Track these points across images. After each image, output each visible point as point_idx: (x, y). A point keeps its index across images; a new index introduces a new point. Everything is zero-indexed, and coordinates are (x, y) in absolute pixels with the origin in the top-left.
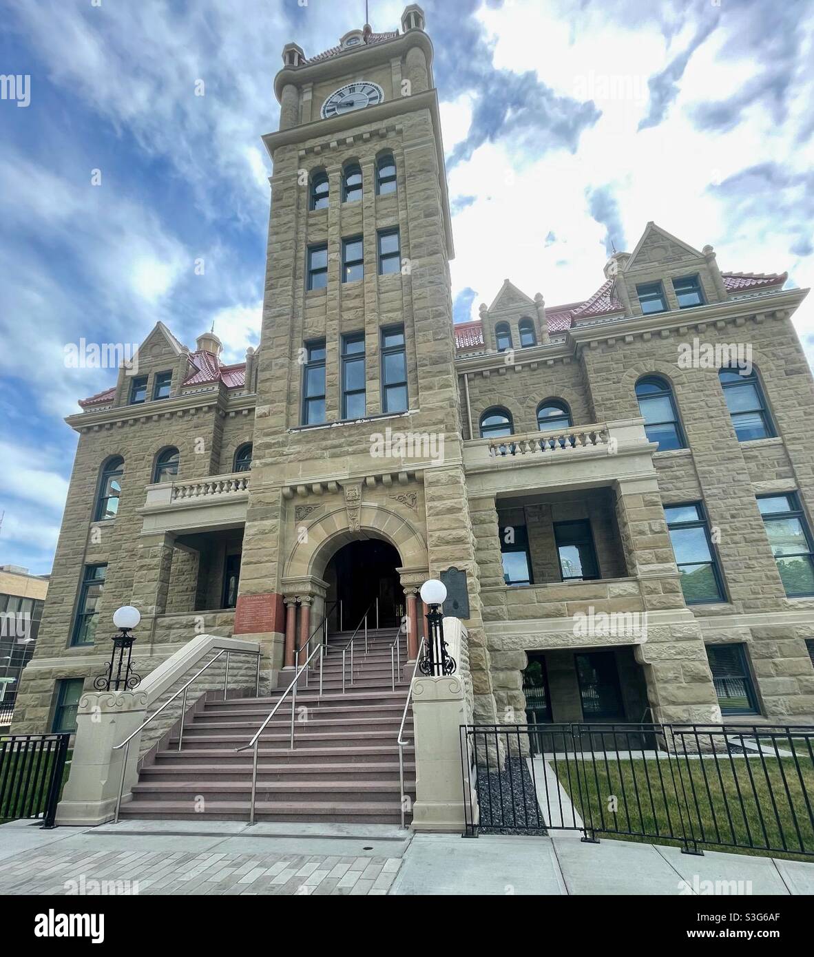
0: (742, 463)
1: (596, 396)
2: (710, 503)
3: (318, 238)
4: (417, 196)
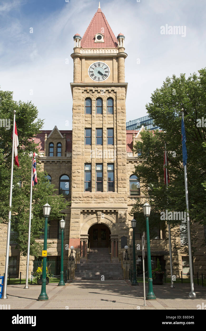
3: (89, 126)
4: (120, 121)
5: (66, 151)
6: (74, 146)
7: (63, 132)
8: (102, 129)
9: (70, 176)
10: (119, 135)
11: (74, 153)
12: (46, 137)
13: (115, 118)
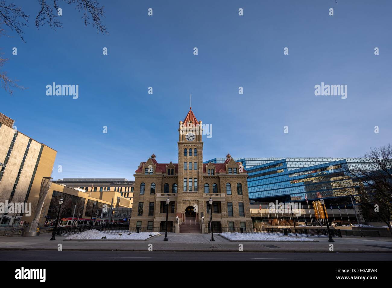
0: (237, 198)
1: (221, 185)
2: (233, 203)
3: (185, 161)
4: (200, 159)
5: (175, 173)
6: (179, 170)
7: (174, 164)
8: (192, 162)
9: (177, 184)
10: (199, 165)
11: (179, 173)
12: (167, 166)
13: (198, 158)
